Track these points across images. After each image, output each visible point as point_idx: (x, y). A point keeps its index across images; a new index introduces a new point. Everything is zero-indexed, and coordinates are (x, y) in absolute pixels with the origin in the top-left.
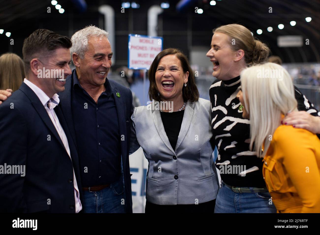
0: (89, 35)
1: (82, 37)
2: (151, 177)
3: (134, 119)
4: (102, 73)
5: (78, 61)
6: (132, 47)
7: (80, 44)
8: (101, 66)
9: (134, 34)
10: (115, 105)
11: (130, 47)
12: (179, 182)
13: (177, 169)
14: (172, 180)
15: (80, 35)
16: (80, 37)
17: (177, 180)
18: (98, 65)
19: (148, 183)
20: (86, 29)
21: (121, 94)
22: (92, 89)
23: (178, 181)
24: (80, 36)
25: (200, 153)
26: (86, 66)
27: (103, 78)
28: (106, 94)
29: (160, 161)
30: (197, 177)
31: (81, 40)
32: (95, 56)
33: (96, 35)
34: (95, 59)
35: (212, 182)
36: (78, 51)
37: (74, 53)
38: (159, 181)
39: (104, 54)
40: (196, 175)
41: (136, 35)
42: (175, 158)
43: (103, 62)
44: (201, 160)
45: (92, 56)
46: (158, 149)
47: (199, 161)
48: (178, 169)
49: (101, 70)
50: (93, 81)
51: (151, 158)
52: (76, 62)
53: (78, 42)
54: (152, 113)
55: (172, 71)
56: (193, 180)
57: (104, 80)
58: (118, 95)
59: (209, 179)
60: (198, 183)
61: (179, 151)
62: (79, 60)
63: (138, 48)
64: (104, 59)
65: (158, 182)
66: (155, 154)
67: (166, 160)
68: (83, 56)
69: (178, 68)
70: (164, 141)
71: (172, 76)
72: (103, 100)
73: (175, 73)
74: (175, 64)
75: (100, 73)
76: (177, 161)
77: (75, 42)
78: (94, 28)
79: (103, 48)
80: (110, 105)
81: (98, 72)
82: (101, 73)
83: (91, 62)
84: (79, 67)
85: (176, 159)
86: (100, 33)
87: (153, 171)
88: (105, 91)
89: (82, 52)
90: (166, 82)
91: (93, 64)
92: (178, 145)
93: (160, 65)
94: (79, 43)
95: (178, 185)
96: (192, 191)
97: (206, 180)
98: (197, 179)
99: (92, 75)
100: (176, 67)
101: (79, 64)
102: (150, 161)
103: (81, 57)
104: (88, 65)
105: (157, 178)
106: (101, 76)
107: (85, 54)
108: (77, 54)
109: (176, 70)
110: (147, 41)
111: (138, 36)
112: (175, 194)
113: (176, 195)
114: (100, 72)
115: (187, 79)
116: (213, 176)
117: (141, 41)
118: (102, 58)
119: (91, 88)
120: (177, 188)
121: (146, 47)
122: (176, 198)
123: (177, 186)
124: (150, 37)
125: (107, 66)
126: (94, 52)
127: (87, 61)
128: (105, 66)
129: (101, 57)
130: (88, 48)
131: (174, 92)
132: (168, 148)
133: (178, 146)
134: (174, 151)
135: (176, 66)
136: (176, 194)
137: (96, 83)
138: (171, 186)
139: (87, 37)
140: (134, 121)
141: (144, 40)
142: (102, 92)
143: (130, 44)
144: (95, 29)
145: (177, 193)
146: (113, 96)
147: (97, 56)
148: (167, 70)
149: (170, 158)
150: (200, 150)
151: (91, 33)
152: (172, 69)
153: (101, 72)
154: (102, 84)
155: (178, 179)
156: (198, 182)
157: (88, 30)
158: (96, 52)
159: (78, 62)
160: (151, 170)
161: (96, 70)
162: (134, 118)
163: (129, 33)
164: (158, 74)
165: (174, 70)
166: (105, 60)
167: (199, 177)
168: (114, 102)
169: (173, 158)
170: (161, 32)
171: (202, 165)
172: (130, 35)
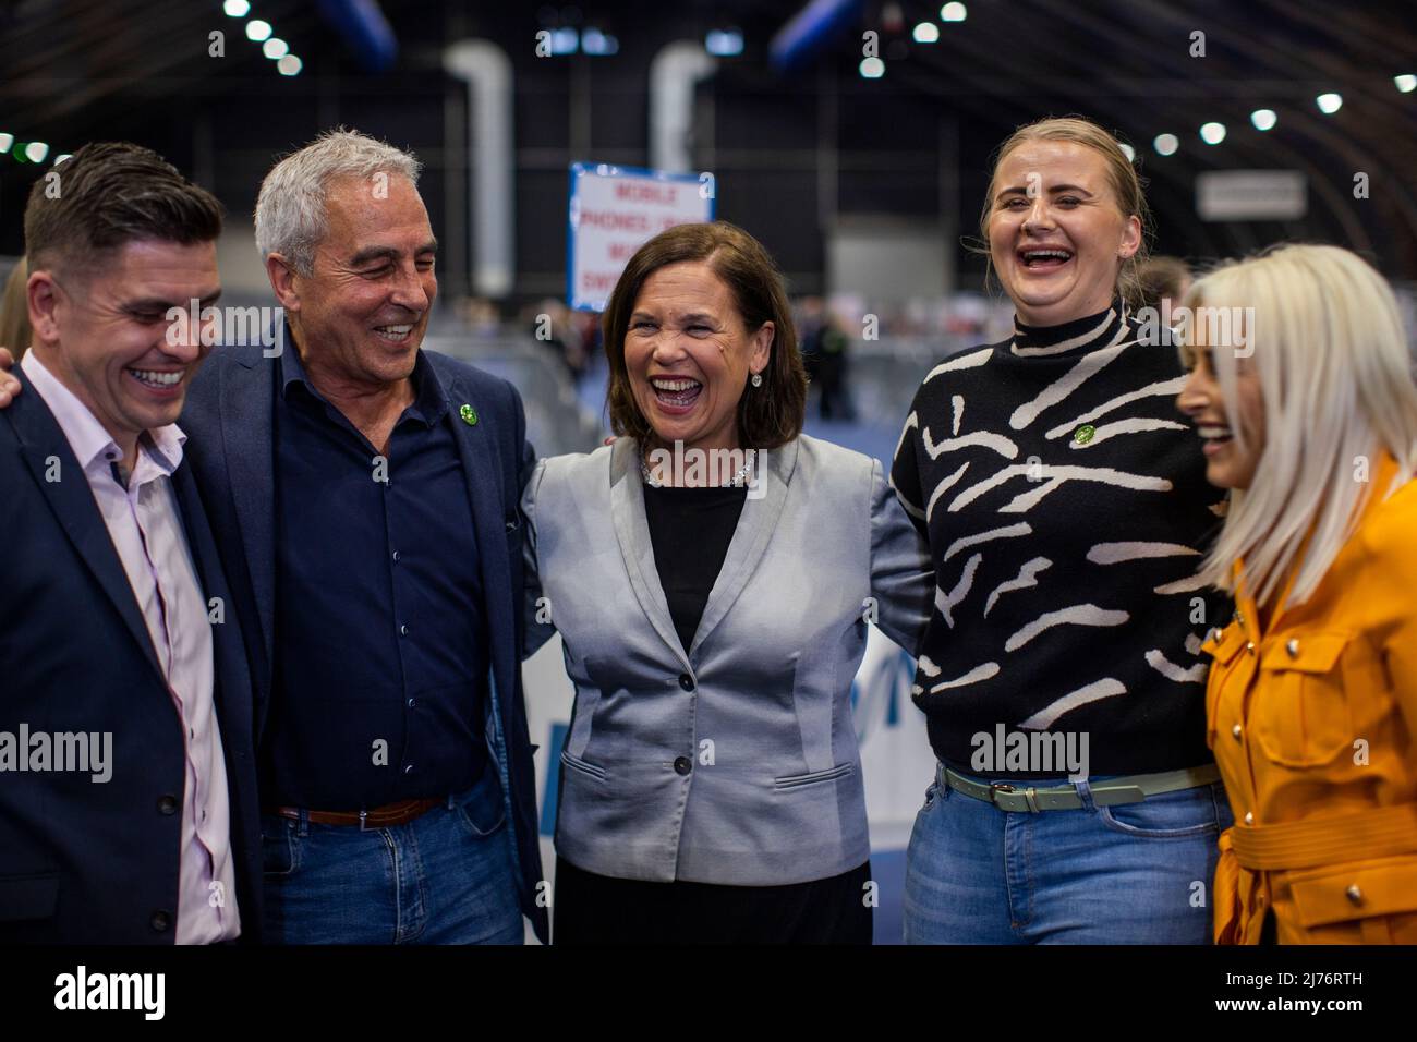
0: (328, 173)
1: (300, 183)
2: (580, 755)
3: (531, 510)
4: (396, 329)
5: (291, 288)
6: (585, 216)
7: (293, 212)
8: (387, 300)
9: (592, 163)
10: (456, 462)
11: (575, 218)
12: (692, 787)
13: (690, 730)
14: (665, 778)
15: (292, 174)
16: (293, 184)
17: (684, 778)
18: (374, 299)
19: (565, 783)
20: (316, 146)
21: (478, 411)
22: (364, 401)
23: (689, 783)
24: (292, 178)
25: (794, 670)
26: (326, 306)
27: (401, 351)
28: (418, 416)
29: (623, 693)
30: (770, 771)
31: (297, 198)
32: (359, 260)
33: (356, 169)
34: (358, 274)
35: (834, 799)
36: (288, 242)
37: (275, 254)
38: (610, 775)
39: (395, 251)
40: (768, 765)
41: (603, 169)
42: (686, 682)
43: (395, 283)
44: (798, 701)
45: (346, 259)
46: (620, 640)
47: (788, 707)
48: (693, 734)
49: (390, 318)
50: (361, 366)
51: (586, 674)
52: (284, 288)
53: (286, 205)
54: (612, 486)
55: (693, 337)
56: (754, 784)
57: (411, 359)
58: (467, 412)
59: (824, 785)
60: (774, 800)
61: (708, 654)
62: (296, 282)
63: (611, 221)
64: (397, 273)
65: (606, 780)
66: (603, 661)
67: (647, 689)
68: (309, 263)
69: (713, 323)
70: (646, 607)
71: (689, 356)
72: (407, 443)
73: (704, 347)
74: (704, 304)
75: (386, 331)
76: (693, 699)
77: (275, 206)
78: (351, 142)
79: (391, 226)
80: (439, 461)
81: (377, 329)
82: (389, 330)
83: (343, 287)
84: (299, 312)
85: (690, 688)
86: (373, 160)
87: (589, 732)
88: (413, 401)
89: (302, 245)
90: (666, 383)
91: (351, 293)
92: (706, 630)
93: (642, 309)
94: (290, 207)
95: (688, 799)
96: (745, 829)
97: (808, 791)
98: (770, 781)
99: (353, 342)
100: (706, 319)
101: (297, 298)
102: (580, 688)
103: (301, 268)
104: (332, 301)
105: (602, 764)
106: (394, 341)
107: (315, 257)
108: (286, 258)
109: (707, 333)
110: (648, 195)
111: (609, 170)
112: (671, 834)
113: (676, 841)
114: (385, 326)
115: (764, 356)
116: (841, 778)
117: (622, 192)
118: (391, 269)
119: (359, 396)
120: (681, 809)
121: (644, 219)
122: (671, 854)
123: (681, 804)
124: (662, 175)
125: (415, 301)
126: (352, 242)
127: (326, 283)
128: (403, 301)
129: (384, 263)
130: (327, 229)
131: (703, 419)
132: (660, 640)
133: (706, 635)
134: (687, 652)
135: (708, 317)
136: (674, 837)
137: (372, 375)
138: (657, 799)
139: (318, 182)
140: (531, 515)
141: (635, 189)
142: (402, 407)
143: (579, 204)
144: (353, 147)
145: (677, 832)
146: (448, 422)
147: (367, 259)
148: (670, 332)
149: (668, 682)
150: (795, 660)
151: (335, 164)
152: (693, 326)
153: (392, 326)
154: (400, 379)
155: (689, 776)
156: (775, 793)
157: (323, 151)
158: (361, 246)
159: (293, 292)
160: (582, 729)
161: (369, 318)
162: (532, 506)
163: (569, 160)
164: (636, 342)
165: (700, 334)
166: (404, 273)
167: (780, 775)
168: (455, 449)
169: (677, 684)
170: (709, 155)
171: (797, 723)
172: (576, 166)
